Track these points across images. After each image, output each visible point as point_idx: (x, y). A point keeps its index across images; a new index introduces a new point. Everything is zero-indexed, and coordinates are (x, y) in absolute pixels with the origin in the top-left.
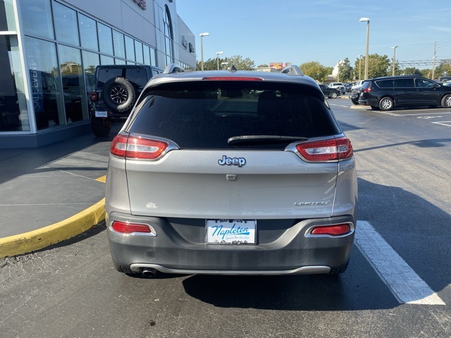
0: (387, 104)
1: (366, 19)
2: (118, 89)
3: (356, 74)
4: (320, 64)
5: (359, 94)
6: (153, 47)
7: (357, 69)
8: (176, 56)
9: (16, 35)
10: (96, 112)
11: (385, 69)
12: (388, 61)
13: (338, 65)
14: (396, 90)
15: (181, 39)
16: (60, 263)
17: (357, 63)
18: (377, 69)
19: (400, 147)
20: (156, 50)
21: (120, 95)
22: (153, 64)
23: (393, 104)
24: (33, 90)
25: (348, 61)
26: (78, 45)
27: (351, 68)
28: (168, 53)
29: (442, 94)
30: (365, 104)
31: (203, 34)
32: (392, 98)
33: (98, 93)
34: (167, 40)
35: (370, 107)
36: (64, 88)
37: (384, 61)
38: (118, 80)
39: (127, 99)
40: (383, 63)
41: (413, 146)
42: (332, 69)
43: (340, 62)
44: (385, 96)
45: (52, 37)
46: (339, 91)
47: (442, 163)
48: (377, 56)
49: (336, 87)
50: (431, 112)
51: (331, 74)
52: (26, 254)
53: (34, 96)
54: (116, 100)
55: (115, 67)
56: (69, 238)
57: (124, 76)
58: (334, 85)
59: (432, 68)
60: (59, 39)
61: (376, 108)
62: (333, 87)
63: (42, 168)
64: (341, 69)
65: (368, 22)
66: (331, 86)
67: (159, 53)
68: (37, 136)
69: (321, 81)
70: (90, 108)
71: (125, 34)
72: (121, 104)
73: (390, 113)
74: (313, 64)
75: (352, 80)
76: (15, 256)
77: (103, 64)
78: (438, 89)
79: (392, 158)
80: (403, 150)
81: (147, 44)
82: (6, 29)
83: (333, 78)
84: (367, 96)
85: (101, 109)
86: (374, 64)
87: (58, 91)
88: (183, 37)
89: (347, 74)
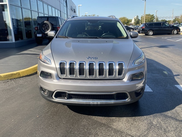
0: (151, 33)
2: (46, 25)
3: (141, 22)
4: (127, 18)
5: (140, 29)
6: (59, 10)
7: (141, 20)
8: (69, 14)
9: (7, 4)
10: (37, 34)
11: (153, 20)
12: (154, 17)
13: (134, 18)
14: (154, 27)
15: (71, 7)
16: (26, 81)
18: (150, 20)
19: (152, 48)
20: (60, 11)
21: (46, 28)
22: (59, 16)
23: (153, 33)
24: (13, 26)
25: (138, 17)
26: (30, 8)
27: (139, 20)
28: (65, 13)
29: (173, 29)
30: (142, 33)
31: (80, 5)
32: (153, 31)
33: (38, 27)
34: (65, 8)
35: (144, 34)
36: (25, 26)
37: (153, 17)
38: (45, 22)
39: (49, 29)
40: (152, 18)
41: (157, 48)
42: (132, 20)
43: (135, 17)
44: (150, 30)
45: (20, 5)
47: (166, 53)
48: (150, 15)
49: (133, 27)
50: (167, 36)
51: (131, 22)
52: (14, 79)
53: (14, 28)
54: (45, 30)
55: (44, 17)
56: (29, 74)
57: (48, 20)
58: (132, 26)
59: (172, 20)
60: (23, 6)
61: (147, 34)
62: (132, 27)
63: (18, 54)
64: (135, 20)
66: (131, 26)
67: (61, 12)
68: (15, 43)
69: (127, 25)
70: (35, 33)
71: (48, 5)
72: (47, 31)
73: (152, 37)
74: (124, 18)
75: (139, 24)
76: (11, 79)
77: (39, 16)
78: (171, 27)
79: (149, 52)
80: (153, 49)
81: (57, 9)
82: (3, 2)
83: (132, 24)
84: (143, 30)
85: (39, 33)
86: (148, 18)
87: (23, 27)
88: (71, 6)
89: (138, 22)
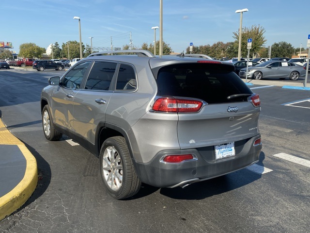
1: (78, 18)
7: (64, 50)
13: (50, 47)
17: (63, 46)
25: (58, 45)
27: (60, 50)
42: (45, 49)
46: (63, 66)
48: (77, 42)
51: (45, 53)
64: (53, 50)
65: (79, 20)
69: (38, 58)
74: (31, 45)
76: (13, 214)
83: (47, 55)
86: (74, 47)
